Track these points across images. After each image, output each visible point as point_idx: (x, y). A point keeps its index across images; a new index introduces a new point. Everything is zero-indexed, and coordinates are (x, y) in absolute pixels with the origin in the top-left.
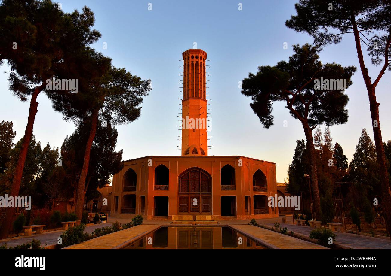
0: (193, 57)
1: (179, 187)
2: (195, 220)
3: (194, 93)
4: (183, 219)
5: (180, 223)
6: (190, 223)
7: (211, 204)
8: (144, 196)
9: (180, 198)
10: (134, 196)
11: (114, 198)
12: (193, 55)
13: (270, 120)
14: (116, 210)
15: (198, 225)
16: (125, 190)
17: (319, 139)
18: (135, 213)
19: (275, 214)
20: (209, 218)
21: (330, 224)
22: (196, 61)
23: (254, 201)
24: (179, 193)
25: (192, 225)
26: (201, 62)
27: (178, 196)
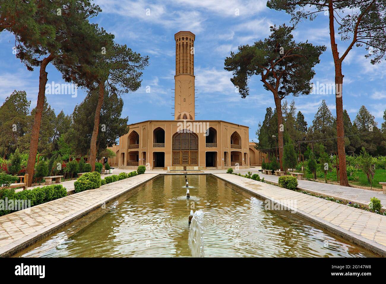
0: (183, 38)
1: (173, 145)
2: (185, 170)
3: (184, 70)
4: (176, 170)
5: (174, 172)
6: (182, 172)
7: (197, 158)
8: (145, 152)
9: (174, 153)
10: (137, 152)
11: (121, 154)
12: (184, 37)
13: (246, 91)
14: (123, 164)
15: (188, 173)
16: (129, 147)
17: (286, 108)
18: (138, 165)
19: (247, 166)
20: (196, 168)
21: (292, 174)
22: (186, 42)
23: (231, 156)
24: (173, 150)
25: (183, 173)
26: (190, 43)
27: (172, 152)
